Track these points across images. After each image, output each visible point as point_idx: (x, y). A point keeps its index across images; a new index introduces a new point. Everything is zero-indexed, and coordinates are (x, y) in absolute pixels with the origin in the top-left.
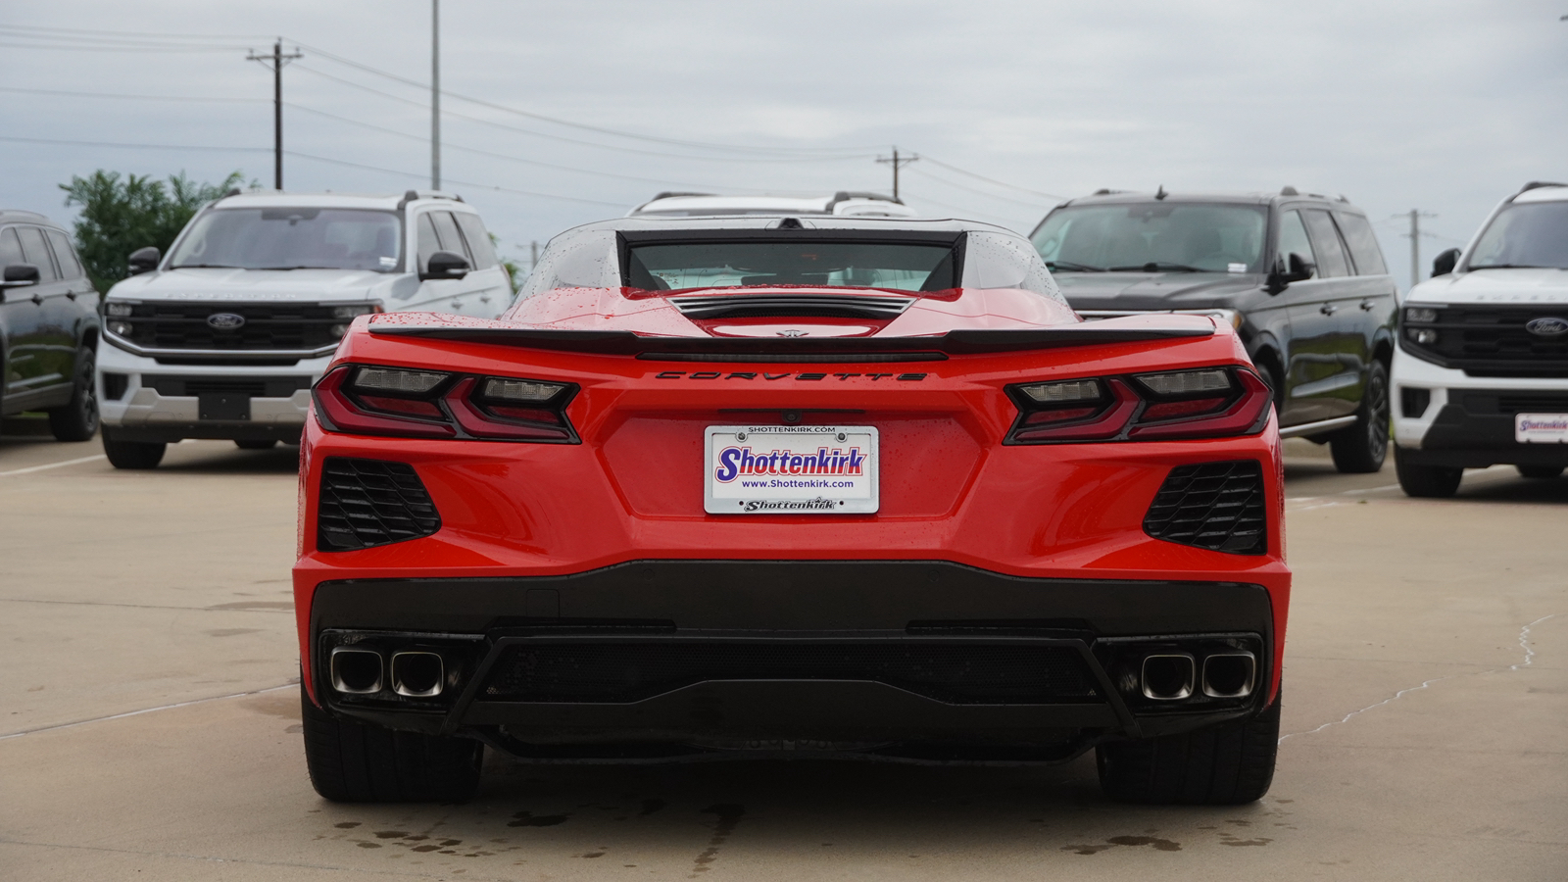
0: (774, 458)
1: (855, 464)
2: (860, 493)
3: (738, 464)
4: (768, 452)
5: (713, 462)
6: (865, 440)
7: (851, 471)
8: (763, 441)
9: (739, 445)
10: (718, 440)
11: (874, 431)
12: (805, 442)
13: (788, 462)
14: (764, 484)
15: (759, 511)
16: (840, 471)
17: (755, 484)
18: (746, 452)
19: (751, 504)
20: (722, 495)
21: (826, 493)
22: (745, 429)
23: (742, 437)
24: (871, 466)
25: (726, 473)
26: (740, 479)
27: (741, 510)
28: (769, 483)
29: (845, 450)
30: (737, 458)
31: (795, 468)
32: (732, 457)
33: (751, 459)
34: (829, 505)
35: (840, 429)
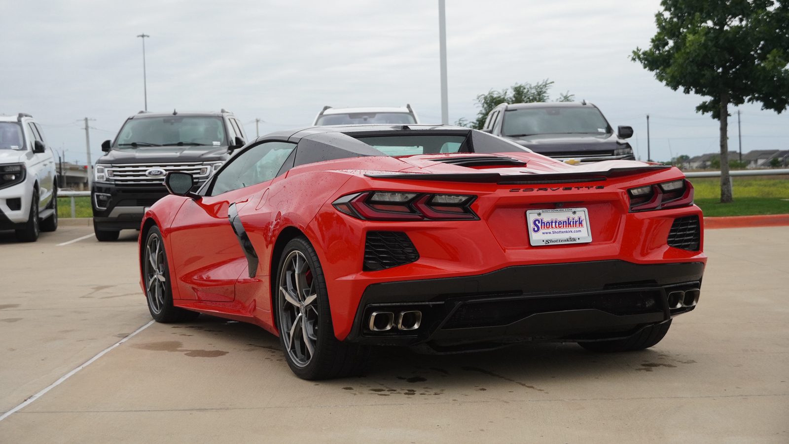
0: (552, 222)
1: (581, 223)
2: (583, 234)
3: (539, 225)
4: (550, 220)
5: (531, 226)
6: (582, 213)
7: (579, 226)
8: (548, 216)
9: (539, 218)
10: (532, 216)
11: (585, 209)
12: (562, 215)
13: (557, 224)
14: (550, 233)
15: (550, 244)
16: (576, 226)
17: (547, 233)
18: (542, 220)
19: (547, 241)
20: (537, 238)
21: (573, 235)
22: (540, 211)
23: (539, 214)
24: (586, 223)
25: (536, 229)
26: (541, 231)
27: (544, 244)
28: (552, 233)
29: (576, 217)
30: (539, 223)
31: (560, 226)
32: (537, 222)
33: (544, 223)
34: (575, 240)
35: (574, 210)
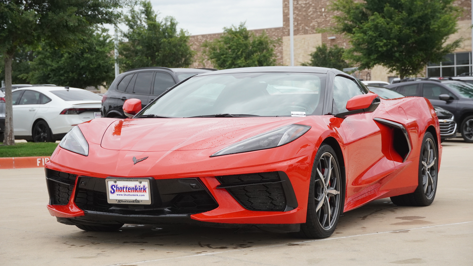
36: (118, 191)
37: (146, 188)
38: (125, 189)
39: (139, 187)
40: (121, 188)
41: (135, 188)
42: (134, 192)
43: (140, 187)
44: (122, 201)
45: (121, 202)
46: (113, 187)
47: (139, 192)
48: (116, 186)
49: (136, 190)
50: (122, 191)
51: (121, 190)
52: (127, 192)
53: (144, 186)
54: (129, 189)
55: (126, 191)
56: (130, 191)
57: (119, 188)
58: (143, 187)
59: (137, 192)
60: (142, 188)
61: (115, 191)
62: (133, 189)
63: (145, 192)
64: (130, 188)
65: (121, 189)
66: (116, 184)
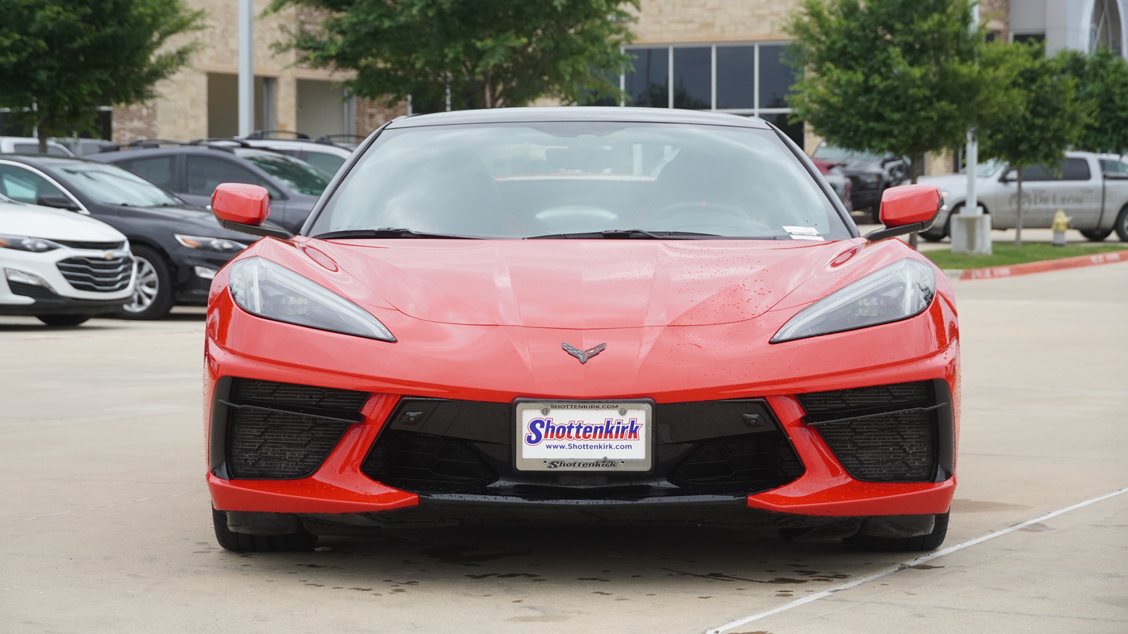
36: (552, 437)
37: (637, 427)
38: (574, 431)
39: (616, 425)
40: (561, 429)
41: (605, 427)
42: (600, 437)
43: (621, 426)
44: (562, 463)
45: (558, 465)
46: (538, 426)
47: (616, 437)
48: (546, 423)
49: (609, 432)
50: (566, 436)
51: (560, 435)
52: (580, 438)
53: (633, 422)
54: (588, 429)
55: (577, 436)
56: (590, 436)
57: (556, 428)
58: (630, 425)
59: (611, 437)
60: (627, 427)
61: (543, 438)
62: (599, 430)
63: (635, 437)
64: (591, 428)
65: (563, 432)
66: (548, 416)
